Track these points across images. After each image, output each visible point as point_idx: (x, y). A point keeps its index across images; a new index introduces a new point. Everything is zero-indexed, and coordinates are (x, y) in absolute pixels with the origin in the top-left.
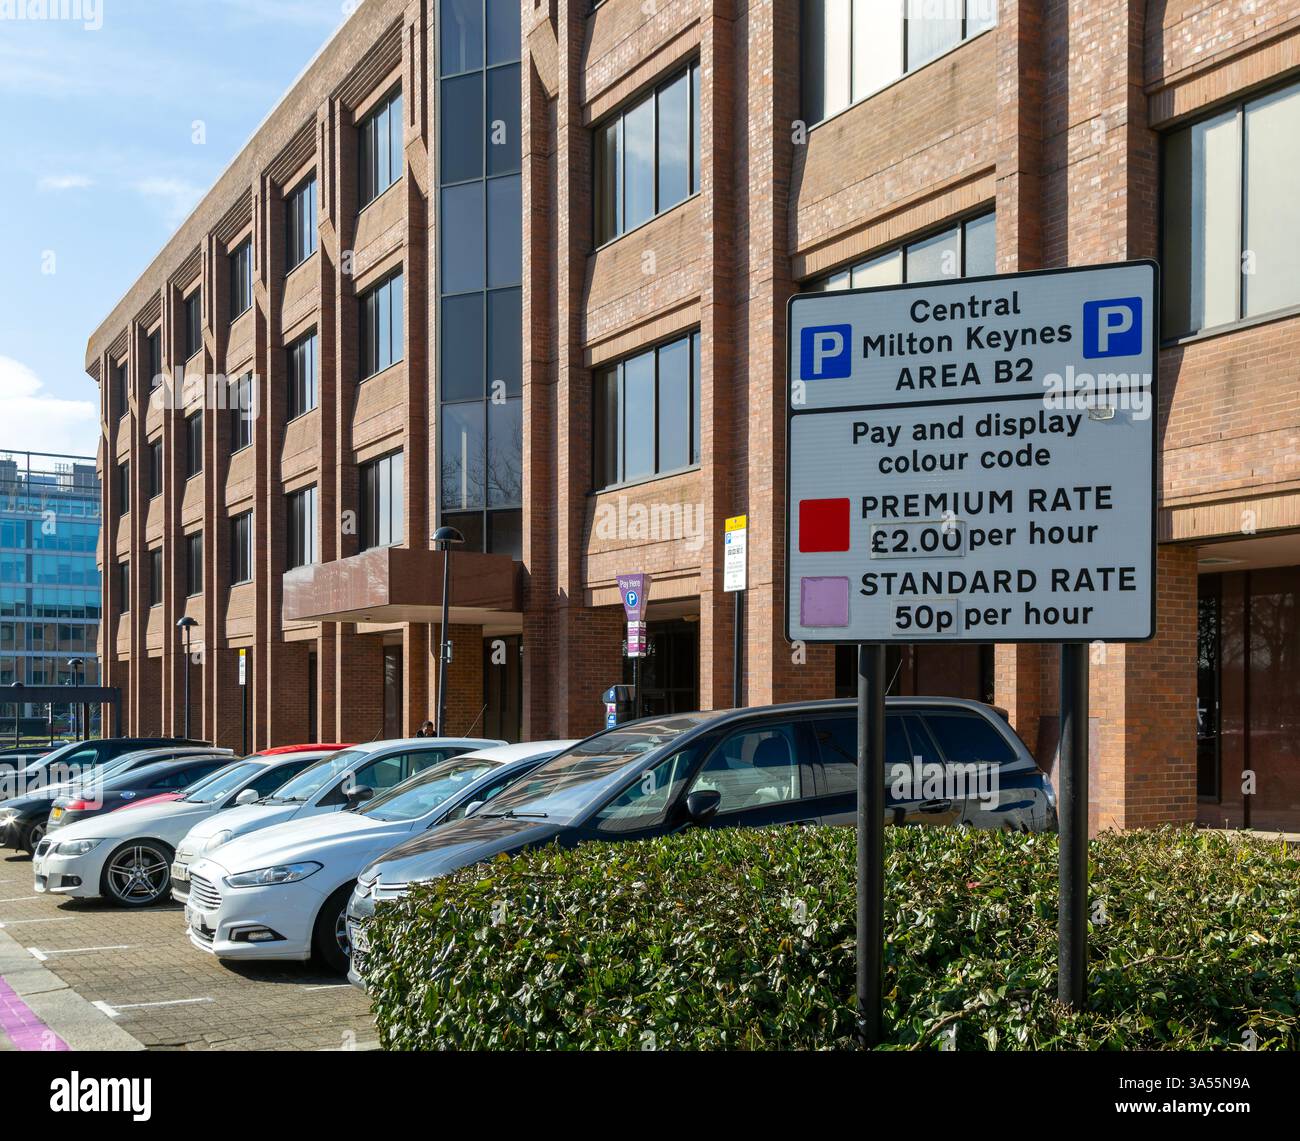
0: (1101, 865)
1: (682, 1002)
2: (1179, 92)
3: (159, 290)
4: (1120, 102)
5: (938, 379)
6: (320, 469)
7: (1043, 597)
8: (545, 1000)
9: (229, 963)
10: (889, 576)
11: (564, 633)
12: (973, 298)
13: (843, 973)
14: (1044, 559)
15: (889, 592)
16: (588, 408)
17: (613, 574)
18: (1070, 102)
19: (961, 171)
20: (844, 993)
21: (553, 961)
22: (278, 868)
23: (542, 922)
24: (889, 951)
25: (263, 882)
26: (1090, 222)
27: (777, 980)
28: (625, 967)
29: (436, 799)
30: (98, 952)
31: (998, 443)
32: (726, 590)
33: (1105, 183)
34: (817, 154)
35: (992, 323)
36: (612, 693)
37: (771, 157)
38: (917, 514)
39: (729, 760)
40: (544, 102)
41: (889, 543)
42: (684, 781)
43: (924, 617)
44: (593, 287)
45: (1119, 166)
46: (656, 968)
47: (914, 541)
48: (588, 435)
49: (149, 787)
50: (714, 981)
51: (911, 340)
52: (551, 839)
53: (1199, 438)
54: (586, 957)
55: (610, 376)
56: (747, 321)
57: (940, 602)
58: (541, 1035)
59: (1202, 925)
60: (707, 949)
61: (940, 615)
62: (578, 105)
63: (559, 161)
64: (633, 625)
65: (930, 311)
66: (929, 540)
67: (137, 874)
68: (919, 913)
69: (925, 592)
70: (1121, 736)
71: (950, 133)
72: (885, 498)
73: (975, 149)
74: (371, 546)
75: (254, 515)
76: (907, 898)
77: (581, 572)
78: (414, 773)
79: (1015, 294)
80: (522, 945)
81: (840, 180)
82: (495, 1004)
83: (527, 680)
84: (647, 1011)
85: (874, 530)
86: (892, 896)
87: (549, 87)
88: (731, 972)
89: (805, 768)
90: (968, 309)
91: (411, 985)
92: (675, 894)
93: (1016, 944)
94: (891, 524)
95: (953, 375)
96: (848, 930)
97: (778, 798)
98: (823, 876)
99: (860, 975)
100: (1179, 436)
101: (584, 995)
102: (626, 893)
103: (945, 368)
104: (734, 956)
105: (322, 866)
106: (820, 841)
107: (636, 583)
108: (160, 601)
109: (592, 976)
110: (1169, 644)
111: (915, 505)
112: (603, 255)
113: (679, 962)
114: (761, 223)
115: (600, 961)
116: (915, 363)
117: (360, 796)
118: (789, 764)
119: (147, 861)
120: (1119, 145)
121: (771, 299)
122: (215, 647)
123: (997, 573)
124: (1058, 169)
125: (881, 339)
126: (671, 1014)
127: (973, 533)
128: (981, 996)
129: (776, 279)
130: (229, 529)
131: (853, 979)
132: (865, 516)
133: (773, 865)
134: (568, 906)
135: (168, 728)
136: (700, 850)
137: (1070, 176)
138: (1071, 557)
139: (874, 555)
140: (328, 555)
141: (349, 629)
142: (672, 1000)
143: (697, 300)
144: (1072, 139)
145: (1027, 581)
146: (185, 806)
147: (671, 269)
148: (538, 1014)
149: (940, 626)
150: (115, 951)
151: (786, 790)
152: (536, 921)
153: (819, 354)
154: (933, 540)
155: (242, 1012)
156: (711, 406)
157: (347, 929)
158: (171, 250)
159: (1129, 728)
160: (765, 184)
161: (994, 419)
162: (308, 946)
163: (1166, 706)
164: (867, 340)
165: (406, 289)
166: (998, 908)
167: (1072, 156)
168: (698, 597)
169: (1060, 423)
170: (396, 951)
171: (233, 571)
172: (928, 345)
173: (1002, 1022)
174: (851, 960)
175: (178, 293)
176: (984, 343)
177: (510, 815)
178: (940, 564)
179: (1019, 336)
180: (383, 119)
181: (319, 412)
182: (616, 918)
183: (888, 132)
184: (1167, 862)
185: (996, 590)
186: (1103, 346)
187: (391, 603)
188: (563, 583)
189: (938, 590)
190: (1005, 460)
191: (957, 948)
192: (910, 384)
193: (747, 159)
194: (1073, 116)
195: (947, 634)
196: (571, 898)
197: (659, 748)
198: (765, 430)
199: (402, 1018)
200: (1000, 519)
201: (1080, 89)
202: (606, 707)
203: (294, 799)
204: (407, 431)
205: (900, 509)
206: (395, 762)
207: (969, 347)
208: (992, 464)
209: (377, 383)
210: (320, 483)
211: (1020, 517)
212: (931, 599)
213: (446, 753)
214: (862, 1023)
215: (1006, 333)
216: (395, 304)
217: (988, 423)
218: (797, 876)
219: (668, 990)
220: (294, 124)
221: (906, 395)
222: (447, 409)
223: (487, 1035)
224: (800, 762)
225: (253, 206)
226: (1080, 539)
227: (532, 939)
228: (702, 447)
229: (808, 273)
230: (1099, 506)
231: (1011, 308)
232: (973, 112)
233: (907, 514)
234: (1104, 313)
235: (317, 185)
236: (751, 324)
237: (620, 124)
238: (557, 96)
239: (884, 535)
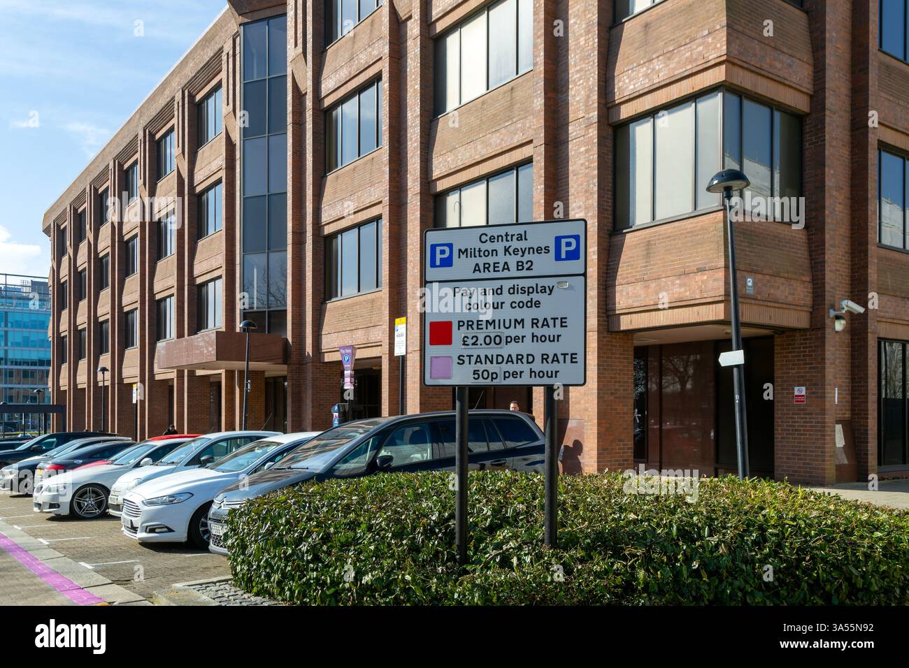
0: (570, 487)
1: (376, 548)
2: (623, 107)
3: (85, 188)
4: (594, 111)
5: (491, 269)
6: (176, 287)
7: (537, 366)
8: (314, 549)
9: (145, 544)
10: (470, 356)
11: (309, 376)
12: (507, 233)
13: (450, 535)
14: (538, 349)
15: (470, 363)
16: (322, 257)
17: (336, 344)
18: (570, 109)
19: (515, 142)
20: (450, 544)
21: (316, 532)
22: (170, 496)
23: (311, 515)
24: (470, 526)
25: (163, 503)
26: (580, 170)
27: (420, 538)
28: (351, 534)
29: (248, 462)
30: (75, 540)
31: (518, 298)
32: (395, 355)
33: (587, 151)
34: (443, 130)
35: (515, 244)
36: (336, 408)
37: (419, 131)
38: (482, 329)
39: (397, 441)
40: (299, 96)
41: (470, 341)
42: (375, 451)
43: (485, 375)
44: (325, 194)
45: (593, 143)
46: (364, 534)
47: (481, 341)
48: (322, 271)
49: (90, 458)
50: (391, 540)
51: (480, 251)
52: (312, 478)
53: (633, 280)
54: (332, 530)
55: (334, 241)
56: (407, 214)
57: (492, 368)
58: (311, 565)
59: (609, 511)
60: (388, 525)
61: (492, 374)
62: (318, 99)
63: (307, 127)
64: (347, 373)
65: (488, 238)
66: (488, 340)
67: (89, 501)
68: (485, 509)
69: (486, 363)
70: (595, 428)
71: (510, 122)
72: (468, 321)
73: (523, 131)
74: (204, 329)
75: (138, 311)
76: (480, 502)
77: (319, 344)
78: (234, 450)
79: (525, 232)
80: (302, 525)
81: (454, 144)
82: (290, 551)
83: (289, 401)
84: (360, 553)
85: (463, 336)
86: (473, 501)
87: (302, 89)
88: (399, 535)
89: (435, 445)
90: (505, 238)
91: (247, 546)
92: (372, 502)
93: (528, 522)
94: (471, 333)
95: (498, 267)
96: (452, 516)
97: (421, 459)
98: (441, 493)
99: (457, 536)
100: (624, 279)
101: (332, 547)
102: (349, 501)
103: (495, 263)
104: (400, 528)
105: (193, 495)
106: (440, 478)
107: (349, 351)
108: (85, 357)
109: (335, 538)
110: (619, 382)
111: (481, 325)
112: (330, 177)
113: (375, 531)
114: (414, 165)
115: (338, 532)
116: (481, 261)
117: (208, 461)
118: (426, 443)
119: (94, 496)
120: (593, 133)
121: (419, 203)
122: (116, 382)
123: (517, 355)
124: (564, 143)
125: (466, 250)
126: (371, 554)
127: (507, 337)
128: (511, 543)
129: (421, 193)
130: (125, 319)
131: (454, 538)
132: (459, 329)
133: (418, 489)
134: (322, 508)
135: (89, 427)
136: (384, 482)
137: (570, 146)
138: (550, 348)
139: (463, 347)
140: (180, 335)
141: (192, 373)
142: (372, 548)
143: (381, 202)
144: (571, 128)
145: (531, 359)
146: (113, 467)
147: (367, 186)
148: (310, 555)
149: (492, 379)
150: (84, 540)
151: (425, 455)
152: (308, 514)
153: (438, 256)
154: (489, 340)
155: (156, 567)
156: (388, 258)
157: (209, 525)
158: (92, 167)
159: (599, 424)
160: (416, 144)
161: (516, 287)
162: (186, 535)
163: (618, 413)
164: (460, 250)
165: (224, 192)
166: (521, 506)
167: (571, 136)
168: (381, 357)
169: (545, 289)
170: (241, 530)
171: (126, 342)
172: (487, 253)
173: (519, 554)
174: (453, 529)
175: (96, 190)
176: (512, 253)
177: (290, 468)
178: (492, 351)
179: (527, 249)
180: (211, 101)
181: (175, 256)
182: (345, 513)
183: (478, 121)
184: (599, 485)
185: (517, 363)
186: (563, 256)
187: (217, 360)
188: (309, 349)
189: (492, 362)
190: (521, 305)
191: (501, 524)
192: (479, 270)
193: (406, 131)
194: (571, 117)
195: (496, 382)
196: (324, 504)
197: (362, 436)
198: (416, 271)
199: (243, 561)
200: (518, 331)
201: (575, 103)
202: (333, 415)
203: (173, 463)
204: (224, 268)
205: (475, 326)
206: (224, 444)
207: (505, 255)
208: (515, 307)
209: (207, 242)
210: (175, 295)
211: (528, 330)
212: (489, 366)
213: (251, 439)
214: (458, 557)
215: (521, 249)
216: (217, 200)
217: (514, 289)
218: (429, 492)
219: (370, 544)
220: (162, 102)
221: (477, 275)
222: (247, 257)
223: (286, 566)
224: (432, 442)
225: (139, 145)
226: (554, 341)
227: (306, 522)
228: (383, 279)
229: (438, 190)
230: (562, 326)
231: (523, 238)
232: (522, 112)
233: (478, 328)
234: (564, 241)
235: (175, 134)
236: (408, 215)
237: (339, 109)
238: (306, 93)
239: (468, 338)
